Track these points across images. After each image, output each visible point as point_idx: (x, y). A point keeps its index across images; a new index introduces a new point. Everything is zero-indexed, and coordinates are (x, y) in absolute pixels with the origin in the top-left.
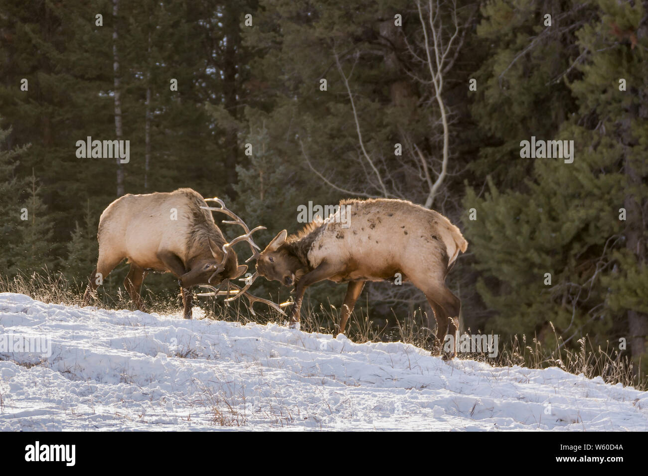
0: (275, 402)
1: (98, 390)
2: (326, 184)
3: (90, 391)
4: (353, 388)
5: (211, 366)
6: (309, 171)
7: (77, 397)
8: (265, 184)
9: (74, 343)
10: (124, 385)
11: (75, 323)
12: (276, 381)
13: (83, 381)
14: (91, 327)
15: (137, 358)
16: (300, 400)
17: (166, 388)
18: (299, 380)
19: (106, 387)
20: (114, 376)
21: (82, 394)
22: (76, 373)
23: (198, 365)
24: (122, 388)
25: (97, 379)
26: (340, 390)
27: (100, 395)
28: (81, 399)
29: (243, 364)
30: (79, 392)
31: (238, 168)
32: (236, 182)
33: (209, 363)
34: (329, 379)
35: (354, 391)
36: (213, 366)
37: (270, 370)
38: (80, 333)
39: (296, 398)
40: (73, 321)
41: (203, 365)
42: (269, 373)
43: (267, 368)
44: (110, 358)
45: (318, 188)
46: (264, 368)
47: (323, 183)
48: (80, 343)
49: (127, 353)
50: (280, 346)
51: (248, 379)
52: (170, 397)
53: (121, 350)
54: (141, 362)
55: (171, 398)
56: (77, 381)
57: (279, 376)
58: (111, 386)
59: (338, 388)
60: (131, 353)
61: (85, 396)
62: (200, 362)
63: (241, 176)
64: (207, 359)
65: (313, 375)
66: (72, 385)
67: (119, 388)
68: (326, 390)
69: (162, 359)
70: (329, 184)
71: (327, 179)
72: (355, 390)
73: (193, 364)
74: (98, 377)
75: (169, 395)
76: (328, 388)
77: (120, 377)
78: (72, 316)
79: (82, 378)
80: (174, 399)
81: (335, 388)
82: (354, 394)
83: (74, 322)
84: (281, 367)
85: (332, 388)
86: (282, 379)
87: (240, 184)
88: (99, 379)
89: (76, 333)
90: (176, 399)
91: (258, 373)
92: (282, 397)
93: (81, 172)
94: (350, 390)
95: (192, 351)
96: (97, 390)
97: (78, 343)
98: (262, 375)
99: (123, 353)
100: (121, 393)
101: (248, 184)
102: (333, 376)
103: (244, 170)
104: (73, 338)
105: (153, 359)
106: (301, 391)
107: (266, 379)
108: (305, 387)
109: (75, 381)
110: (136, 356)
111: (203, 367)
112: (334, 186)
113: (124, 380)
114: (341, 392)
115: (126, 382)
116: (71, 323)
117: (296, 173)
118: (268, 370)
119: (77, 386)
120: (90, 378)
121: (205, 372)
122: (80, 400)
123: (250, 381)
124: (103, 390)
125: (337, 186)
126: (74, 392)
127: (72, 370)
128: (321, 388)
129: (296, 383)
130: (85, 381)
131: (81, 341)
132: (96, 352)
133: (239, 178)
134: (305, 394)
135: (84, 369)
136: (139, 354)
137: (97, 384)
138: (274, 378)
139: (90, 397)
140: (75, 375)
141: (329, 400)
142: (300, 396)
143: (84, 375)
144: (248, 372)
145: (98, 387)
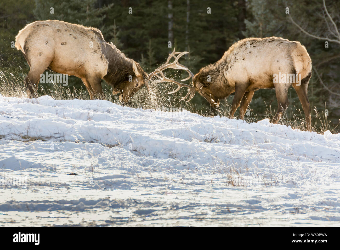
0: (268, 171)
1: (155, 162)
2: (302, 32)
3: (150, 163)
4: (317, 163)
5: (227, 148)
6: (291, 24)
7: (141, 167)
8: (263, 32)
9: (139, 132)
10: (171, 160)
11: (141, 120)
12: (268, 158)
13: (145, 157)
14: (151, 122)
15: (179, 142)
16: (283, 170)
17: (198, 161)
18: (283, 158)
19: (160, 160)
20: (165, 153)
21: (144, 165)
22: (140, 151)
23: (218, 147)
24: (170, 161)
25: (154, 155)
26: (309, 164)
27: (155, 166)
28: (143, 168)
29: (247, 147)
30: (142, 164)
31: (246, 21)
32: (245, 30)
33: (226, 146)
34: (302, 157)
35: (318, 165)
36: (228, 148)
37: (265, 151)
38: (143, 126)
39: (281, 169)
40: (139, 118)
41: (222, 147)
42: (264, 153)
43: (262, 149)
44: (161, 142)
45: (297, 35)
46: (261, 149)
47: (299, 32)
48: (143, 132)
49: (173, 139)
50: (271, 135)
51: (250, 156)
52: (201, 167)
53: (169, 137)
54: (182, 145)
55: (201, 168)
56: (141, 157)
57: (270, 155)
58: (162, 160)
59: (308, 163)
60: (176, 139)
61: (146, 166)
62: (220, 145)
63: (248, 26)
64: (225, 143)
65: (292, 154)
66: (138, 159)
67: (168, 161)
68: (300, 164)
69: (196, 143)
70: (304, 32)
71: (303, 28)
72: (318, 164)
73: (216, 146)
74: (155, 154)
75: (200, 166)
76: (301, 163)
77: (169, 154)
78: (138, 115)
79: (144, 155)
80: (203, 169)
81: (306, 163)
82: (318, 166)
83: (139, 119)
84: (271, 149)
85: (304, 163)
86: (272, 156)
87: (247, 31)
88: (155, 155)
89: (141, 126)
90: (204, 168)
91: (257, 153)
92: (272, 168)
93: (145, 23)
94: (316, 164)
95: (215, 138)
96: (154, 163)
97: (142, 132)
98: (259, 154)
99: (171, 139)
100: (169, 165)
101: (252, 32)
102: (305, 155)
103: (250, 23)
104: (139, 129)
105: (190, 143)
106: (284, 164)
107: (262, 157)
108: (287, 162)
109: (140, 156)
110: (179, 141)
111: (222, 149)
112: (307, 33)
113: (171, 156)
114: (310, 165)
115: (172, 157)
116: (138, 119)
117: (283, 25)
118: (263, 151)
119: (141, 160)
120: (149, 155)
121: (223, 152)
122: (143, 169)
123: (251, 158)
124: (157, 162)
125: (309, 33)
126: (139, 163)
127: (138, 149)
128: (297, 163)
129: (281, 159)
130: (146, 157)
131: (144, 131)
132: (153, 138)
133: (247, 28)
134: (287, 167)
135: (146, 149)
136: (180, 140)
137: (154, 158)
138: (267, 156)
139: (149, 167)
140: (140, 153)
141: (302, 170)
142: (283, 168)
143: (145, 152)
144: (250, 152)
145: (154, 161)
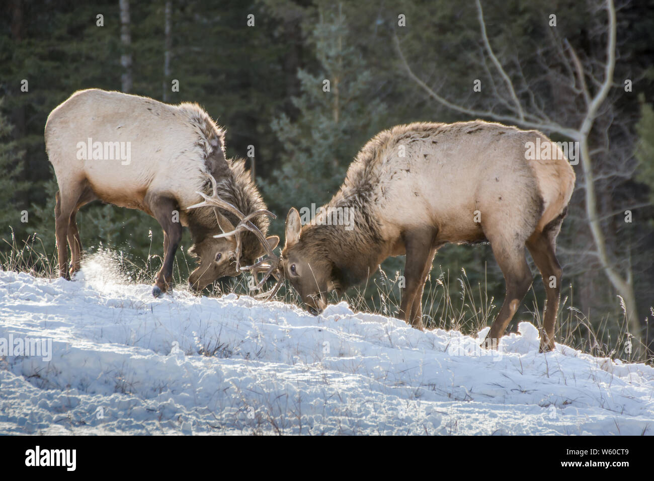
0: (345, 423)
1: (81, 403)
2: (432, 98)
3: (70, 405)
4: (460, 403)
5: (250, 368)
6: (406, 79)
7: (48, 413)
8: (341, 98)
9: (45, 333)
10: (120, 397)
11: (49, 304)
12: (346, 393)
13: (59, 391)
14: (73, 309)
15: (139, 357)
16: (382, 421)
17: (183, 401)
18: (381, 391)
19: (93, 399)
20: (106, 382)
21: (57, 409)
22: (48, 378)
23: (230, 367)
24: (117, 401)
25: (80, 387)
26: (442, 406)
27: (83, 411)
28: (55, 417)
29: (300, 365)
30: (52, 407)
31: (301, 74)
32: (299, 95)
33: (248, 364)
34: (426, 389)
35: (462, 409)
36: (254, 368)
37: (338, 376)
38: (56, 318)
39: (376, 418)
40: (46, 300)
41: (238, 368)
42: (337, 380)
43: (332, 372)
44: (98, 356)
45: (422, 104)
46: (330, 372)
47: (426, 97)
48: (55, 334)
49: (126, 349)
50: (354, 340)
51: (305, 388)
52: (189, 414)
53: (117, 344)
54: (147, 361)
55: (190, 416)
56: (49, 391)
57: (351, 385)
58: (100, 397)
59: (439, 403)
60: (132, 349)
61: (62, 412)
62: (234, 363)
63: (305, 85)
64: (246, 358)
65: (403, 384)
66: (42, 396)
67: (113, 400)
68: (421, 406)
69: (178, 359)
70: (437, 97)
71: (434, 90)
72: (464, 406)
73: (226, 367)
74: (82, 385)
75: (187, 412)
76: (425, 403)
77: (114, 384)
78: (45, 292)
79: (58, 386)
80: (194, 418)
81: (435, 403)
82: (462, 412)
83: (47, 302)
84: (355, 371)
85: (430, 403)
86: (356, 388)
87: (304, 97)
88: (83, 387)
89: (50, 318)
90: (198, 417)
91: (321, 380)
92: (357, 417)
93: (67, 77)
94: (458, 407)
95: (223, 347)
96: (79, 404)
97: (52, 333)
98: (326, 383)
99: (120, 349)
100: (115, 409)
101: (316, 98)
102: (432, 385)
103: (311, 76)
104: (45, 325)
105: (164, 359)
106: (384, 407)
107: (331, 389)
108: (389, 401)
109: (47, 390)
110: (138, 353)
111: (239, 370)
112: (443, 101)
113: (121, 389)
114: (444, 410)
115: (123, 392)
116: (43, 303)
117: (389, 82)
118: (334, 376)
119: (50, 397)
120: (69, 386)
121: (243, 378)
122: (54, 419)
123: (308, 391)
124: (88, 403)
125: (450, 101)
126: (44, 406)
127: (43, 374)
128: (413, 402)
129: (376, 395)
130: (62, 391)
131: (58, 330)
132: (79, 347)
133: (302, 89)
134: (390, 412)
135: (61, 373)
136: (143, 351)
137: (79, 395)
138: (345, 387)
139: (69, 414)
140: (48, 381)
141: (426, 421)
142: (382, 415)
143: (61, 380)
144: (305, 378)
145: (80, 400)
